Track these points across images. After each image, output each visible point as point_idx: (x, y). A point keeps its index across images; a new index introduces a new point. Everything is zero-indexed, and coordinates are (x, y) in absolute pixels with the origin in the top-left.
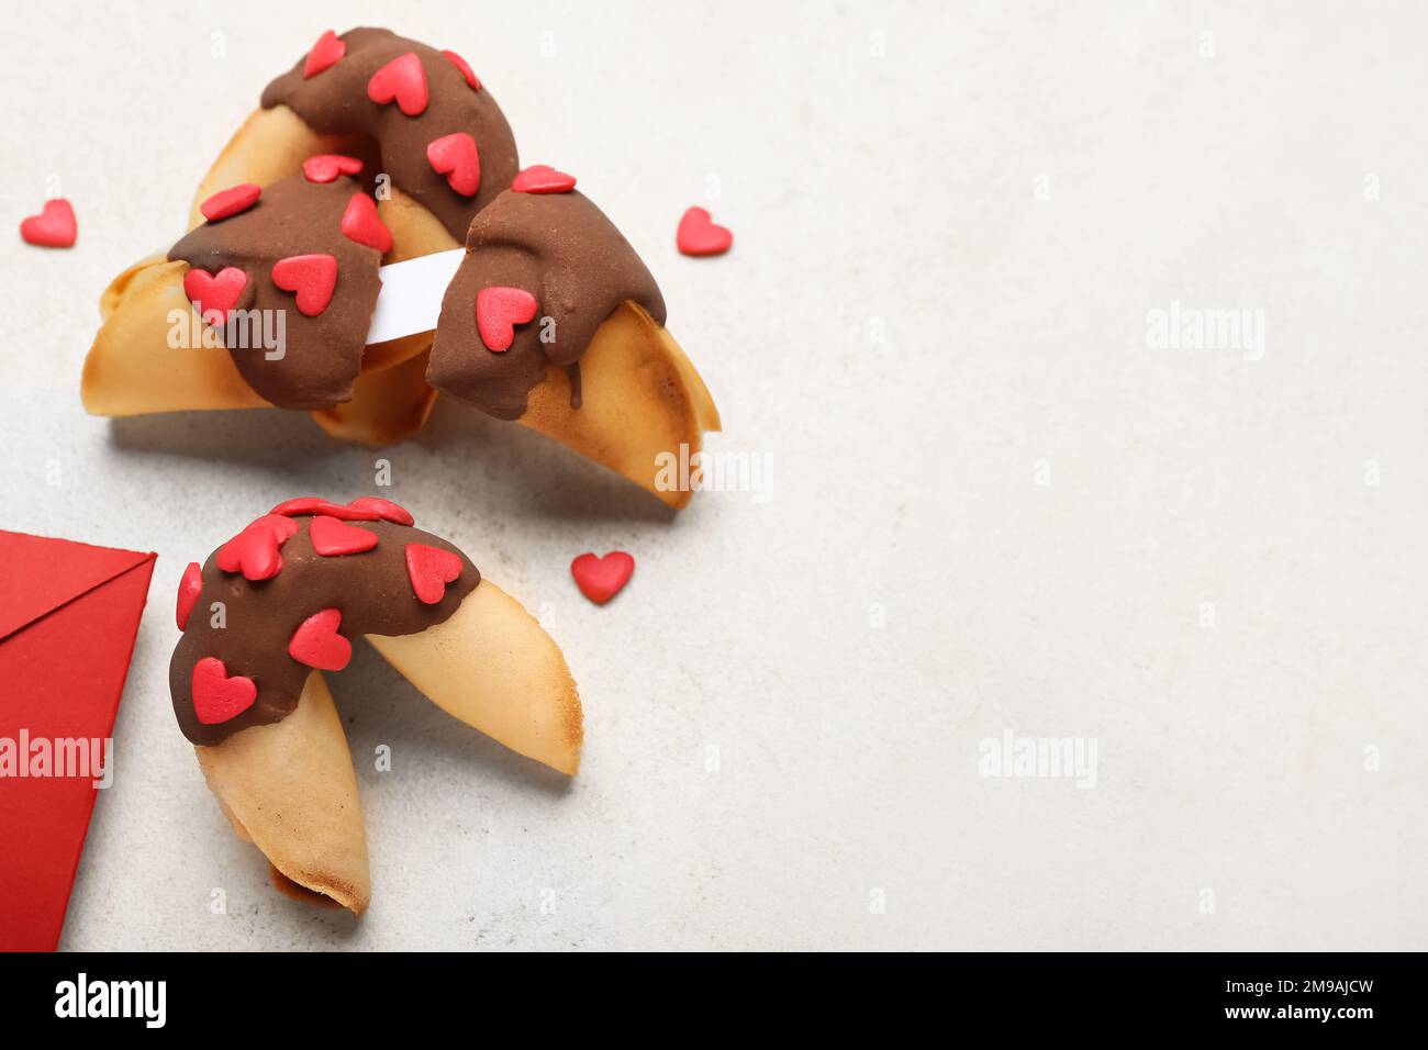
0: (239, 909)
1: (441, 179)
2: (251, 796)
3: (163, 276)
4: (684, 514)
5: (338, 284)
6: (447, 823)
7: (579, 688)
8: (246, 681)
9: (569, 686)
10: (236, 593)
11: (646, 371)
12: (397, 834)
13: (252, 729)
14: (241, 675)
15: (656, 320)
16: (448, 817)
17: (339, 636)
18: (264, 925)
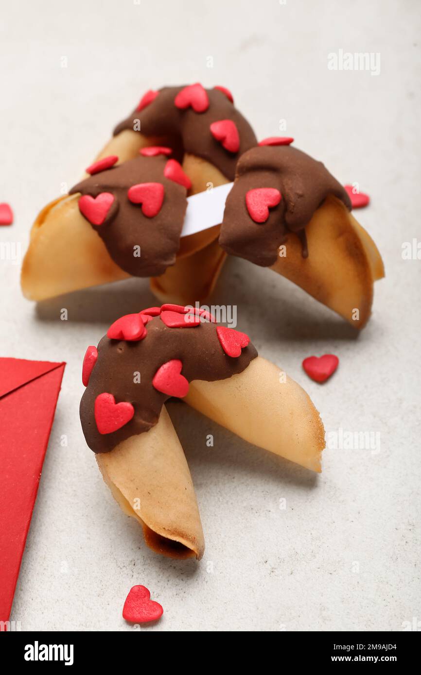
0: (124, 563)
1: (218, 142)
2: (132, 481)
3: (66, 204)
4: (364, 332)
5: (164, 200)
6: (245, 507)
7: (321, 416)
8: (128, 405)
9: (315, 414)
10: (120, 351)
11: (341, 239)
12: (215, 515)
13: (132, 438)
14: (125, 401)
15: (347, 207)
16: (245, 504)
17: (182, 377)
18: (140, 572)
